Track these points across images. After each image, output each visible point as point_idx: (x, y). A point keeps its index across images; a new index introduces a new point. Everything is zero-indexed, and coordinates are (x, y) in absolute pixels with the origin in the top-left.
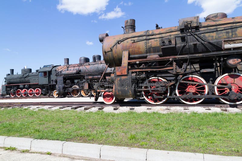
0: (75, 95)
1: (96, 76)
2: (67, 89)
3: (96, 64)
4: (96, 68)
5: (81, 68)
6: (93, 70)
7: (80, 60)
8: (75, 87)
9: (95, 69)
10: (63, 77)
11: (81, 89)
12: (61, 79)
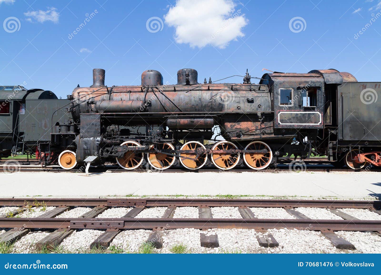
0: (130, 166)
1: (202, 120)
2: (109, 149)
3: (193, 90)
4: (195, 101)
5: (151, 97)
6: (187, 104)
7: (144, 78)
8: (130, 144)
9: (193, 102)
10: (102, 115)
11: (147, 150)
12: (94, 122)
